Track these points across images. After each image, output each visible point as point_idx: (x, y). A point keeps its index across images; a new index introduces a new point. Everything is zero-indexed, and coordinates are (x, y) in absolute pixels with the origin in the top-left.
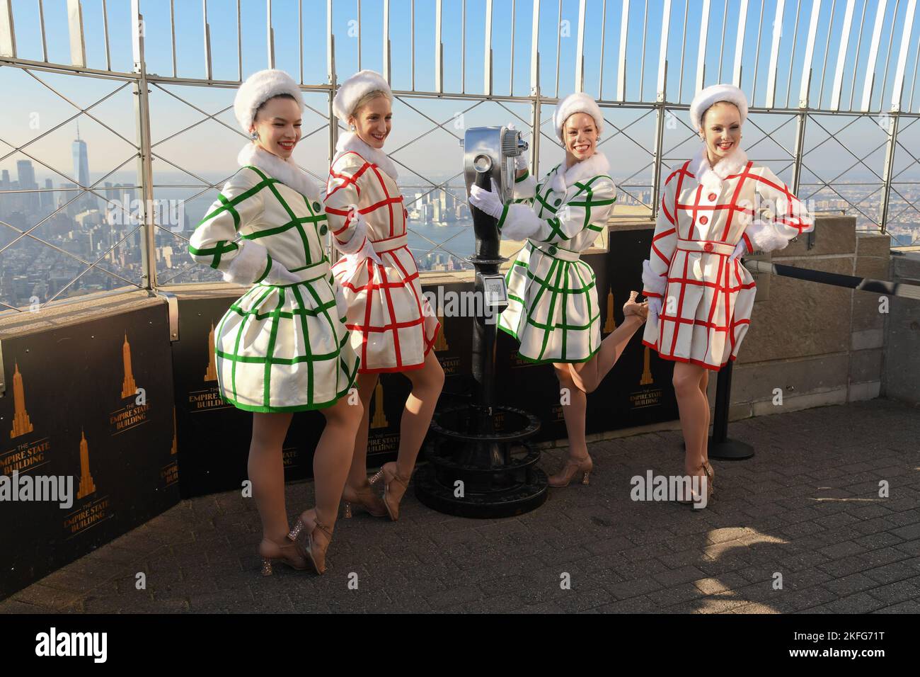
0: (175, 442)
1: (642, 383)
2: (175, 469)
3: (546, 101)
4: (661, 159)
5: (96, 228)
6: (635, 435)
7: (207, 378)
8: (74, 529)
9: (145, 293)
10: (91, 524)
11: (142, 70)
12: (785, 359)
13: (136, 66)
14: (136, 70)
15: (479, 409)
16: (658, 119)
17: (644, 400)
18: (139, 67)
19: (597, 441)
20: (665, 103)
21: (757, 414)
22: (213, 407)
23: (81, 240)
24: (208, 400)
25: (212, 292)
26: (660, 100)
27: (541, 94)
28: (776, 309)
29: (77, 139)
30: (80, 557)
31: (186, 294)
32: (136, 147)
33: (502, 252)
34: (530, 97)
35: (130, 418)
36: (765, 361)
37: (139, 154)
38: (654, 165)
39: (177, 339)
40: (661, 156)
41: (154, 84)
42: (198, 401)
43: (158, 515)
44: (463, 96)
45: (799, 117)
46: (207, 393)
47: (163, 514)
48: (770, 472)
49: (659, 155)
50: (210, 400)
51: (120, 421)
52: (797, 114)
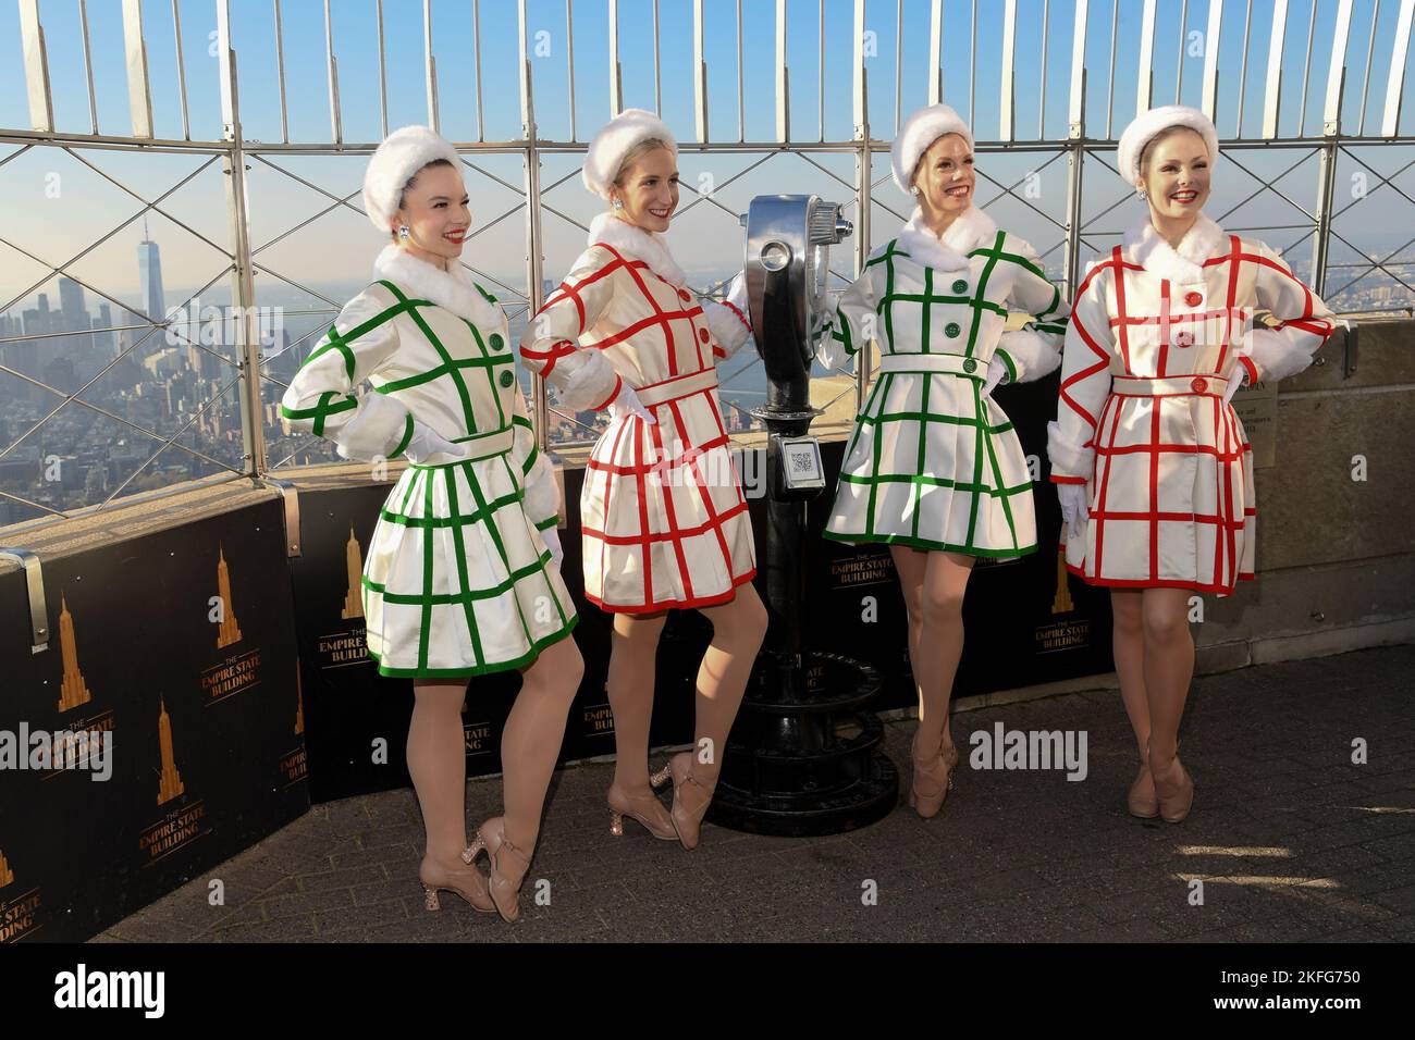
0: (300, 714)
1: (1054, 610)
2: (302, 757)
3: (881, 147)
4: (1079, 235)
5: (175, 377)
6: (1044, 698)
7: (345, 615)
8: (155, 850)
9: (248, 482)
10: (178, 844)
11: (237, 136)
12: (1307, 566)
13: (227, 130)
14: (228, 136)
15: (779, 657)
16: (1071, 168)
17: (1061, 638)
18: (232, 131)
19: (981, 708)
20: (1083, 140)
21: (1259, 660)
22: (356, 660)
23: (155, 396)
24: (348, 649)
25: (351, 477)
26: (1075, 134)
27: (871, 137)
28: (1290, 482)
29: (145, 240)
30: (164, 894)
31: (311, 483)
32: (230, 256)
33: (814, 401)
34: (853, 142)
35: (231, 679)
36: (1271, 570)
37: (234, 267)
38: (1067, 245)
39: (299, 553)
40: (1079, 229)
41: (254, 155)
42: (333, 651)
43: (278, 830)
44: (742, 146)
45: (1323, 151)
46: (347, 638)
47: (287, 828)
48: (1284, 760)
49: (1077, 229)
50: (352, 648)
51: (216, 684)
52: (1320, 147)
